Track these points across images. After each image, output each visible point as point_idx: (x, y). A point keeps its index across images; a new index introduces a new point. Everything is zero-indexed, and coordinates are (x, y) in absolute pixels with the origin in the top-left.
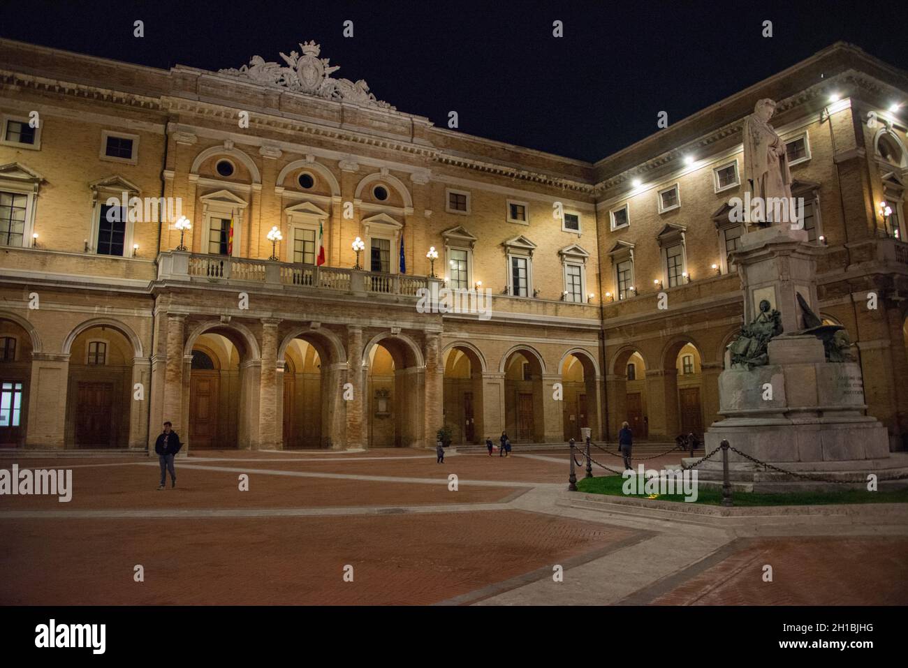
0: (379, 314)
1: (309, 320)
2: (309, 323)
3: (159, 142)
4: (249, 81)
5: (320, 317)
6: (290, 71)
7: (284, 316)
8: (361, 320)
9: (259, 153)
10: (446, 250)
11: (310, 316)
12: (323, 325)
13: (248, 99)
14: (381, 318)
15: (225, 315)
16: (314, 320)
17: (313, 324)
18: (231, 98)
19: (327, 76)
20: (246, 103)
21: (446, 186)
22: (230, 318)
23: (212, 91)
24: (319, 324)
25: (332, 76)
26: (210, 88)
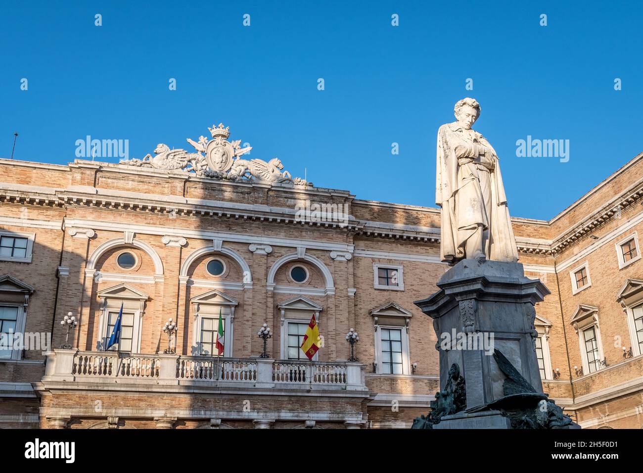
0: (289, 406)
1: (208, 417)
2: (208, 420)
3: (55, 239)
4: (152, 170)
5: (221, 413)
6: (199, 156)
7: (178, 413)
8: (268, 414)
9: (161, 242)
10: (376, 330)
11: (208, 413)
12: (224, 421)
13: (151, 188)
14: (291, 410)
15: (112, 417)
16: (214, 417)
17: (213, 421)
18: (132, 189)
19: (238, 158)
20: (149, 193)
21: (373, 260)
22: (117, 419)
23: (113, 183)
24: (219, 421)
25: (243, 157)
26: (110, 180)
